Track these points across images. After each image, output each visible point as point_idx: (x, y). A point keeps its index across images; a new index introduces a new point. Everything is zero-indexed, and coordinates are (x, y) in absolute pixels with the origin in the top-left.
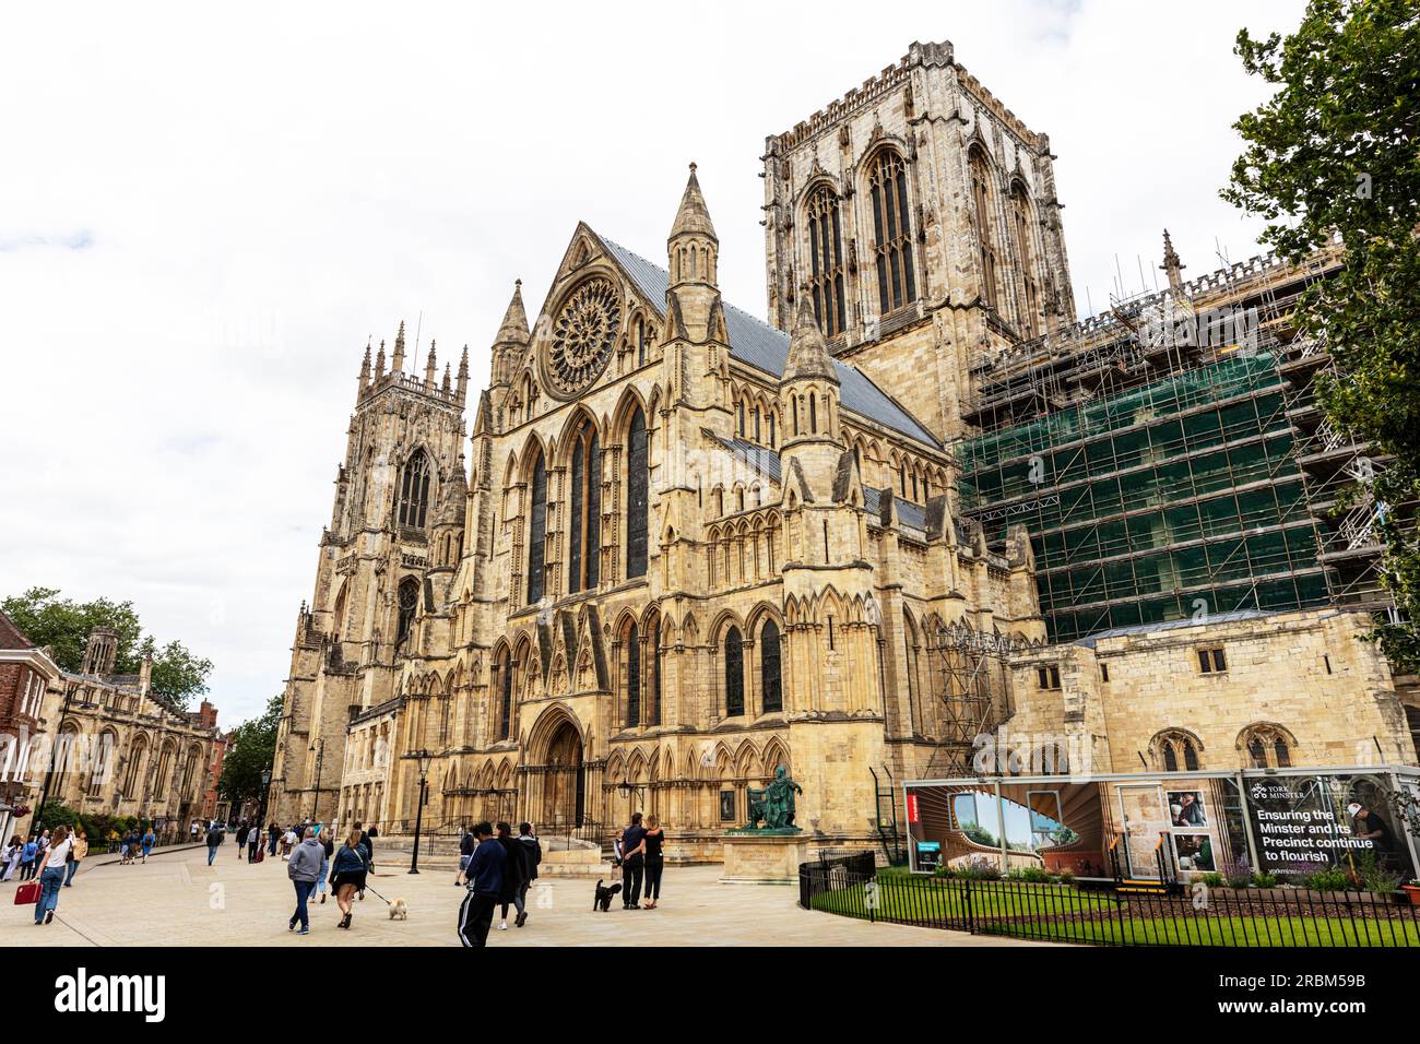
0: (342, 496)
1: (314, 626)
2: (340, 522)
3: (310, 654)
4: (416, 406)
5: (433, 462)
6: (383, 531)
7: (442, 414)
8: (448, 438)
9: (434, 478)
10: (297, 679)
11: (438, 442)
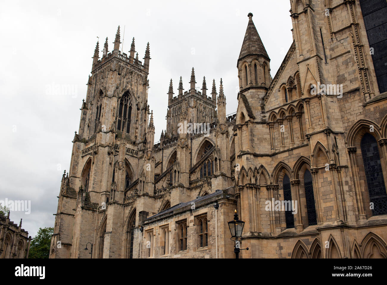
0: (84, 116)
1: (70, 185)
2: (83, 130)
3: (68, 200)
4: (125, 69)
5: (134, 99)
6: (111, 131)
7: (138, 75)
8: (141, 88)
9: (134, 108)
10: (62, 213)
11: (136, 89)
